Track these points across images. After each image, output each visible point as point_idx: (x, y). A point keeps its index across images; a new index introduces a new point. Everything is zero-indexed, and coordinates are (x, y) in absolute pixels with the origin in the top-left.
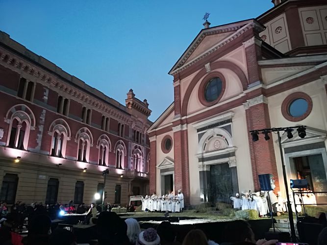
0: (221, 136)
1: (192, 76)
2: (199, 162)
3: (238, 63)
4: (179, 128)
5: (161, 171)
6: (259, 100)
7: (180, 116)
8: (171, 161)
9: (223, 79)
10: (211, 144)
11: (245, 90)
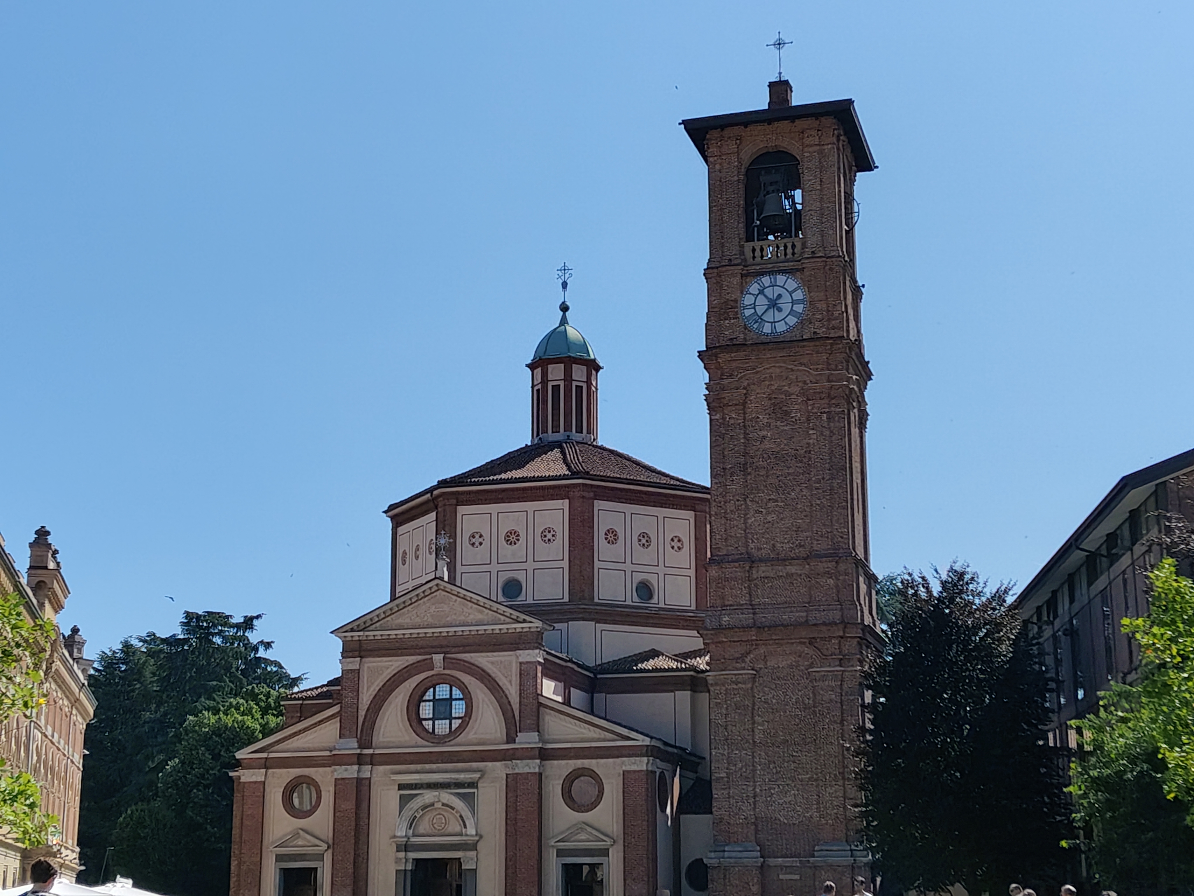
0: (453, 809)
1: (396, 664)
2: (398, 851)
3: (503, 681)
4: (351, 772)
5: (280, 858)
6: (532, 766)
7: (356, 745)
8: (317, 838)
9: (468, 698)
10: (427, 818)
11: (510, 739)
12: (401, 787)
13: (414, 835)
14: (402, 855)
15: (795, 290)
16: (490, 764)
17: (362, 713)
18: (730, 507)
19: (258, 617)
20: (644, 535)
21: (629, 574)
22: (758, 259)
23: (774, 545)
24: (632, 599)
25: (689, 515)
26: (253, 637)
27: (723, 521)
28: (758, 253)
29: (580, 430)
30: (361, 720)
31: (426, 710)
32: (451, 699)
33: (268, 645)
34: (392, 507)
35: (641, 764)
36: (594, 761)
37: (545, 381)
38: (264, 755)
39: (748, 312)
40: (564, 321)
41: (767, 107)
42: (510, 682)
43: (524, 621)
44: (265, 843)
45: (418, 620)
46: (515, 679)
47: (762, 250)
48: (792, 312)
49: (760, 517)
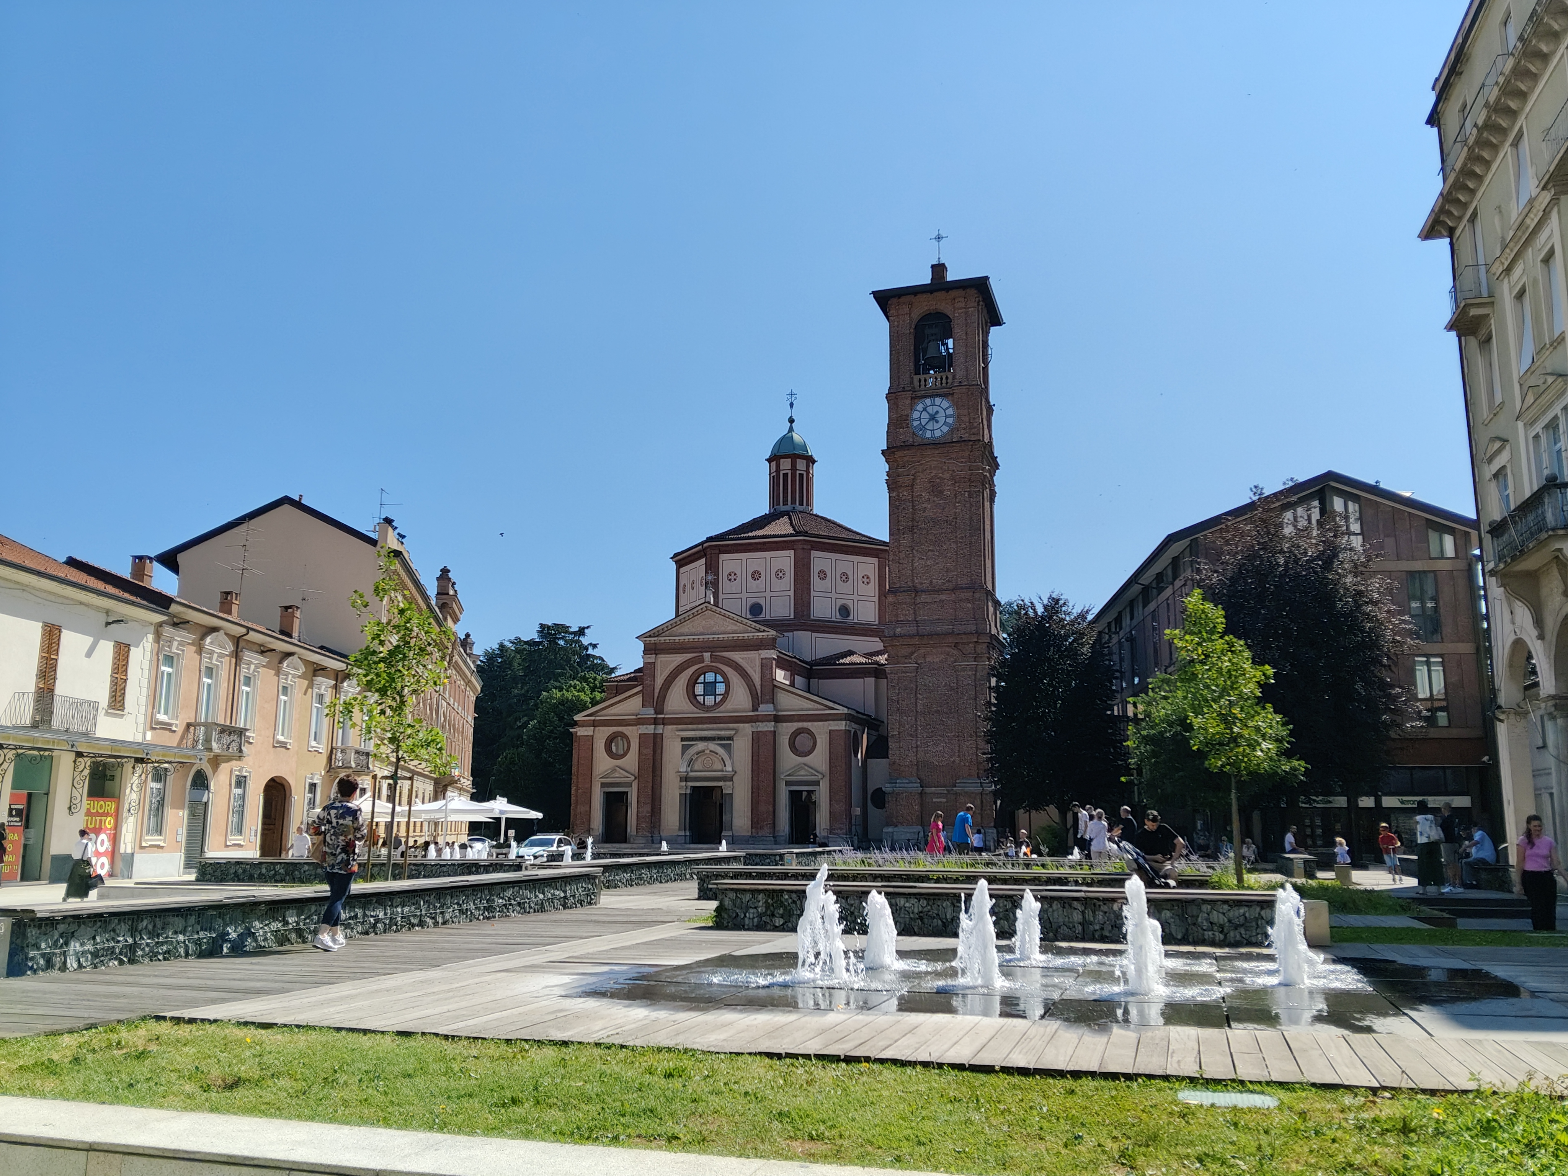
0: (717, 754)
1: (678, 659)
2: (681, 781)
3: (750, 671)
4: (650, 729)
5: (603, 785)
6: (769, 726)
7: (653, 712)
8: (627, 772)
9: (727, 682)
10: (700, 760)
11: (755, 709)
12: (683, 739)
13: (692, 771)
14: (684, 784)
15: (947, 408)
16: (741, 725)
17: (657, 691)
18: (902, 555)
19: (588, 627)
20: (844, 574)
21: (834, 600)
22: (923, 387)
23: (931, 582)
24: (836, 617)
25: (875, 561)
26: (585, 641)
27: (898, 565)
28: (923, 383)
29: (801, 504)
30: (656, 695)
31: (699, 689)
32: (715, 682)
33: (594, 646)
34: (676, 555)
35: (842, 725)
36: (810, 724)
37: (778, 470)
38: (592, 718)
39: (916, 423)
40: (791, 430)
41: (929, 282)
42: (755, 671)
43: (764, 631)
44: (594, 775)
45: (694, 630)
46: (758, 669)
47: (925, 381)
48: (945, 423)
49: (923, 562)
